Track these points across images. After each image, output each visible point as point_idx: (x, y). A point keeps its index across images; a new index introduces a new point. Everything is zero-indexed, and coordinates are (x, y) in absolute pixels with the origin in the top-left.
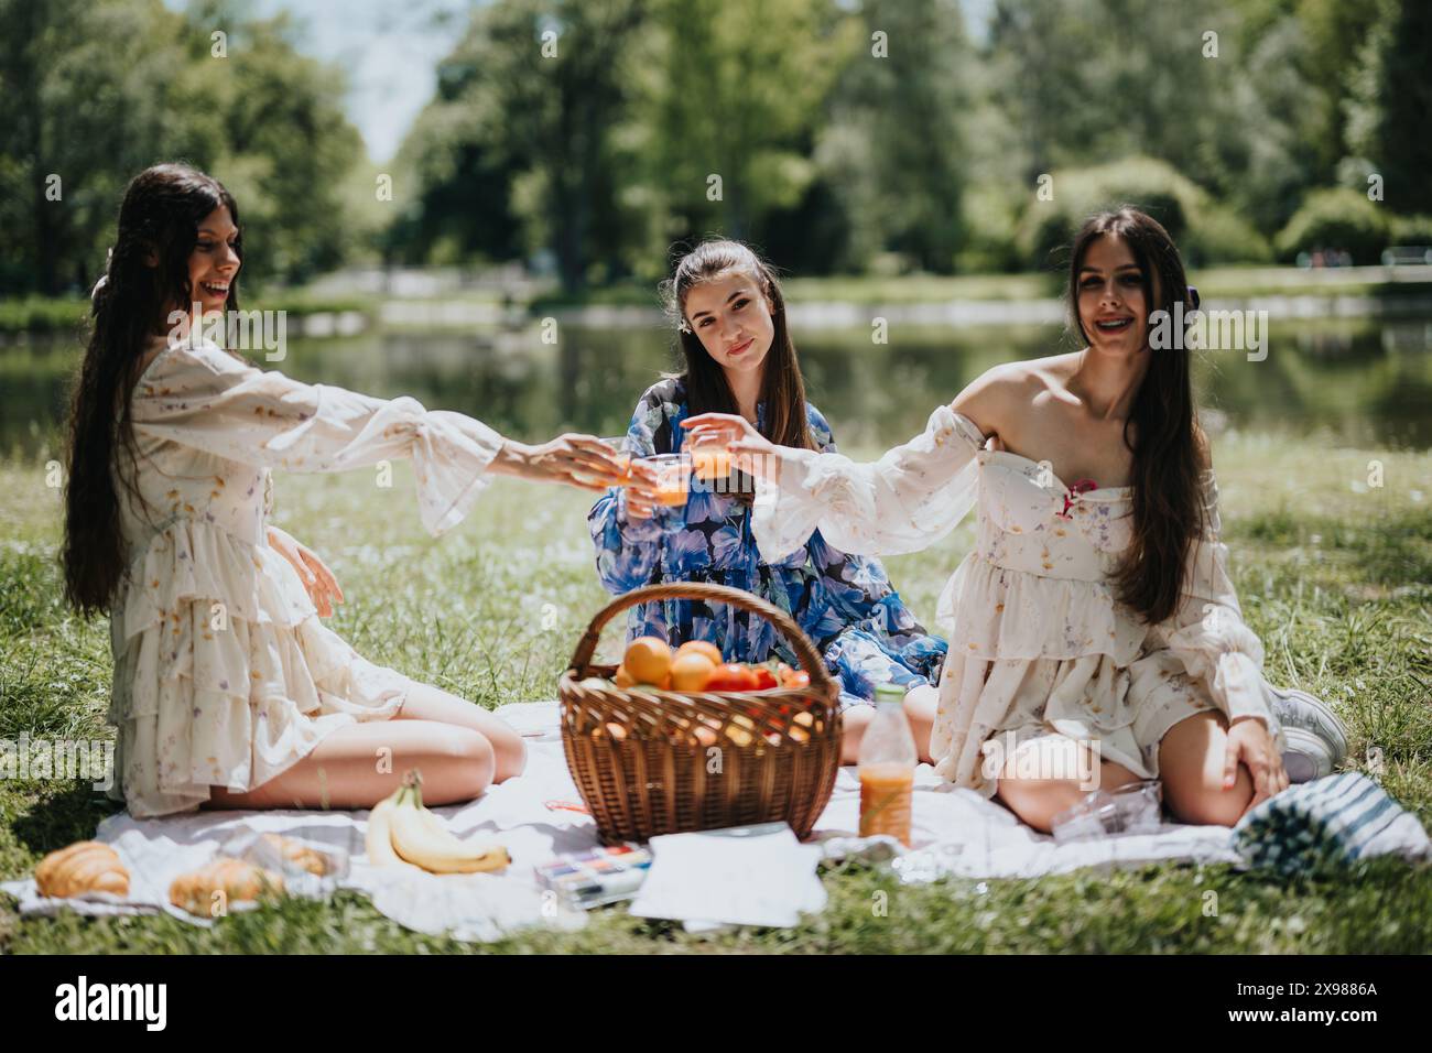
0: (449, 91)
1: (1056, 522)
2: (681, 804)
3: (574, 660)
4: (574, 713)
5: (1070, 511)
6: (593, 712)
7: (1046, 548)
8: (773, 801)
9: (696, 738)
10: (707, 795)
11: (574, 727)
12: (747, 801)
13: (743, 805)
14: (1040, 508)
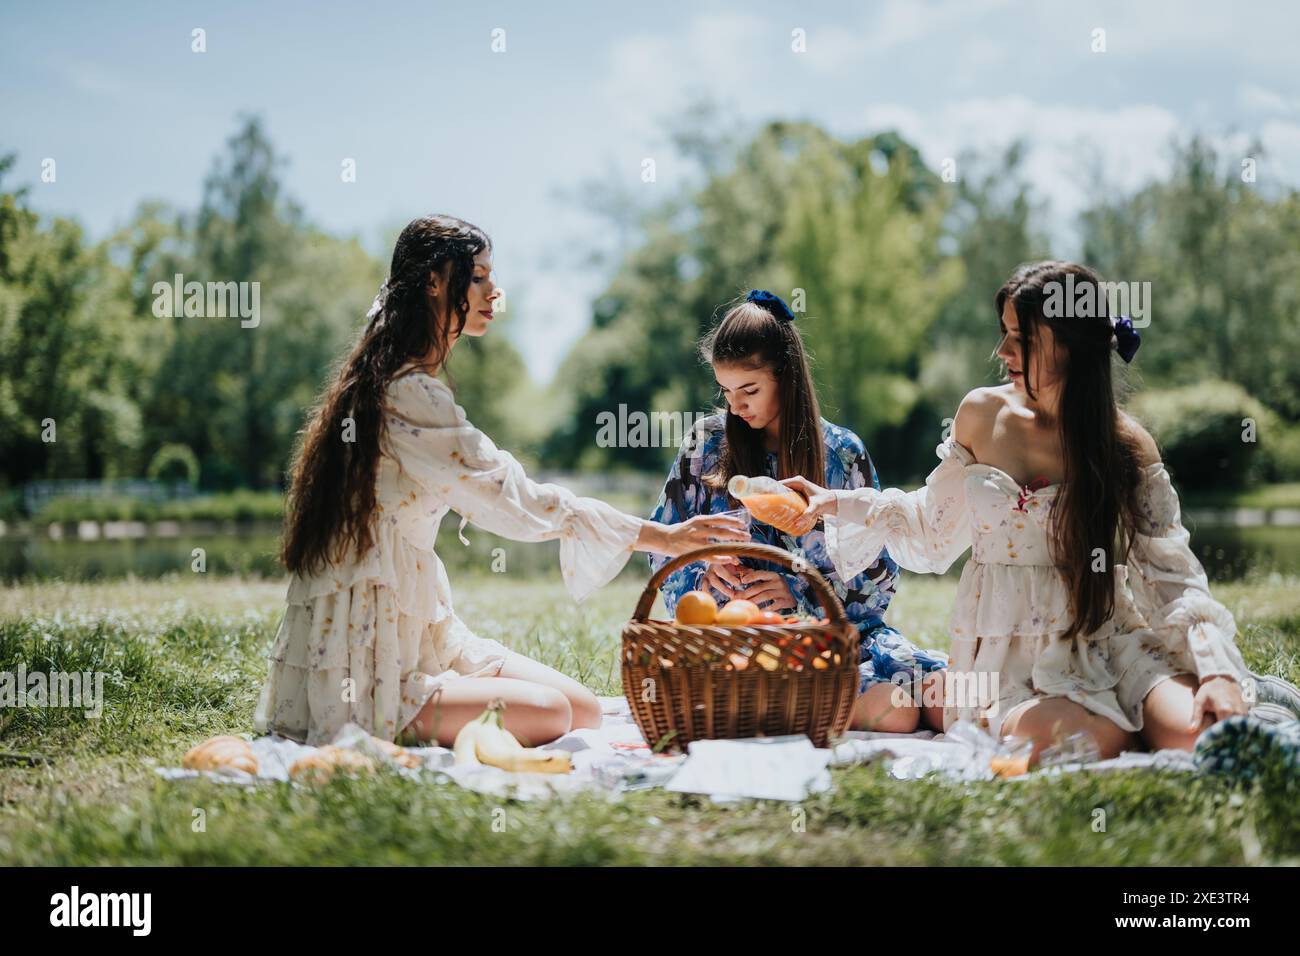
0: (601, 321)
1: (1015, 517)
2: (718, 722)
3: (636, 613)
4: (632, 649)
5: (1025, 506)
6: (647, 646)
7: (1009, 539)
8: (796, 720)
9: (731, 664)
10: (740, 714)
11: (632, 662)
12: (774, 719)
13: (770, 723)
14: (999, 506)
